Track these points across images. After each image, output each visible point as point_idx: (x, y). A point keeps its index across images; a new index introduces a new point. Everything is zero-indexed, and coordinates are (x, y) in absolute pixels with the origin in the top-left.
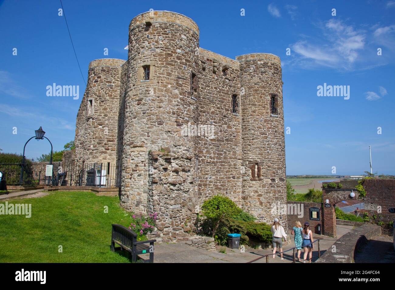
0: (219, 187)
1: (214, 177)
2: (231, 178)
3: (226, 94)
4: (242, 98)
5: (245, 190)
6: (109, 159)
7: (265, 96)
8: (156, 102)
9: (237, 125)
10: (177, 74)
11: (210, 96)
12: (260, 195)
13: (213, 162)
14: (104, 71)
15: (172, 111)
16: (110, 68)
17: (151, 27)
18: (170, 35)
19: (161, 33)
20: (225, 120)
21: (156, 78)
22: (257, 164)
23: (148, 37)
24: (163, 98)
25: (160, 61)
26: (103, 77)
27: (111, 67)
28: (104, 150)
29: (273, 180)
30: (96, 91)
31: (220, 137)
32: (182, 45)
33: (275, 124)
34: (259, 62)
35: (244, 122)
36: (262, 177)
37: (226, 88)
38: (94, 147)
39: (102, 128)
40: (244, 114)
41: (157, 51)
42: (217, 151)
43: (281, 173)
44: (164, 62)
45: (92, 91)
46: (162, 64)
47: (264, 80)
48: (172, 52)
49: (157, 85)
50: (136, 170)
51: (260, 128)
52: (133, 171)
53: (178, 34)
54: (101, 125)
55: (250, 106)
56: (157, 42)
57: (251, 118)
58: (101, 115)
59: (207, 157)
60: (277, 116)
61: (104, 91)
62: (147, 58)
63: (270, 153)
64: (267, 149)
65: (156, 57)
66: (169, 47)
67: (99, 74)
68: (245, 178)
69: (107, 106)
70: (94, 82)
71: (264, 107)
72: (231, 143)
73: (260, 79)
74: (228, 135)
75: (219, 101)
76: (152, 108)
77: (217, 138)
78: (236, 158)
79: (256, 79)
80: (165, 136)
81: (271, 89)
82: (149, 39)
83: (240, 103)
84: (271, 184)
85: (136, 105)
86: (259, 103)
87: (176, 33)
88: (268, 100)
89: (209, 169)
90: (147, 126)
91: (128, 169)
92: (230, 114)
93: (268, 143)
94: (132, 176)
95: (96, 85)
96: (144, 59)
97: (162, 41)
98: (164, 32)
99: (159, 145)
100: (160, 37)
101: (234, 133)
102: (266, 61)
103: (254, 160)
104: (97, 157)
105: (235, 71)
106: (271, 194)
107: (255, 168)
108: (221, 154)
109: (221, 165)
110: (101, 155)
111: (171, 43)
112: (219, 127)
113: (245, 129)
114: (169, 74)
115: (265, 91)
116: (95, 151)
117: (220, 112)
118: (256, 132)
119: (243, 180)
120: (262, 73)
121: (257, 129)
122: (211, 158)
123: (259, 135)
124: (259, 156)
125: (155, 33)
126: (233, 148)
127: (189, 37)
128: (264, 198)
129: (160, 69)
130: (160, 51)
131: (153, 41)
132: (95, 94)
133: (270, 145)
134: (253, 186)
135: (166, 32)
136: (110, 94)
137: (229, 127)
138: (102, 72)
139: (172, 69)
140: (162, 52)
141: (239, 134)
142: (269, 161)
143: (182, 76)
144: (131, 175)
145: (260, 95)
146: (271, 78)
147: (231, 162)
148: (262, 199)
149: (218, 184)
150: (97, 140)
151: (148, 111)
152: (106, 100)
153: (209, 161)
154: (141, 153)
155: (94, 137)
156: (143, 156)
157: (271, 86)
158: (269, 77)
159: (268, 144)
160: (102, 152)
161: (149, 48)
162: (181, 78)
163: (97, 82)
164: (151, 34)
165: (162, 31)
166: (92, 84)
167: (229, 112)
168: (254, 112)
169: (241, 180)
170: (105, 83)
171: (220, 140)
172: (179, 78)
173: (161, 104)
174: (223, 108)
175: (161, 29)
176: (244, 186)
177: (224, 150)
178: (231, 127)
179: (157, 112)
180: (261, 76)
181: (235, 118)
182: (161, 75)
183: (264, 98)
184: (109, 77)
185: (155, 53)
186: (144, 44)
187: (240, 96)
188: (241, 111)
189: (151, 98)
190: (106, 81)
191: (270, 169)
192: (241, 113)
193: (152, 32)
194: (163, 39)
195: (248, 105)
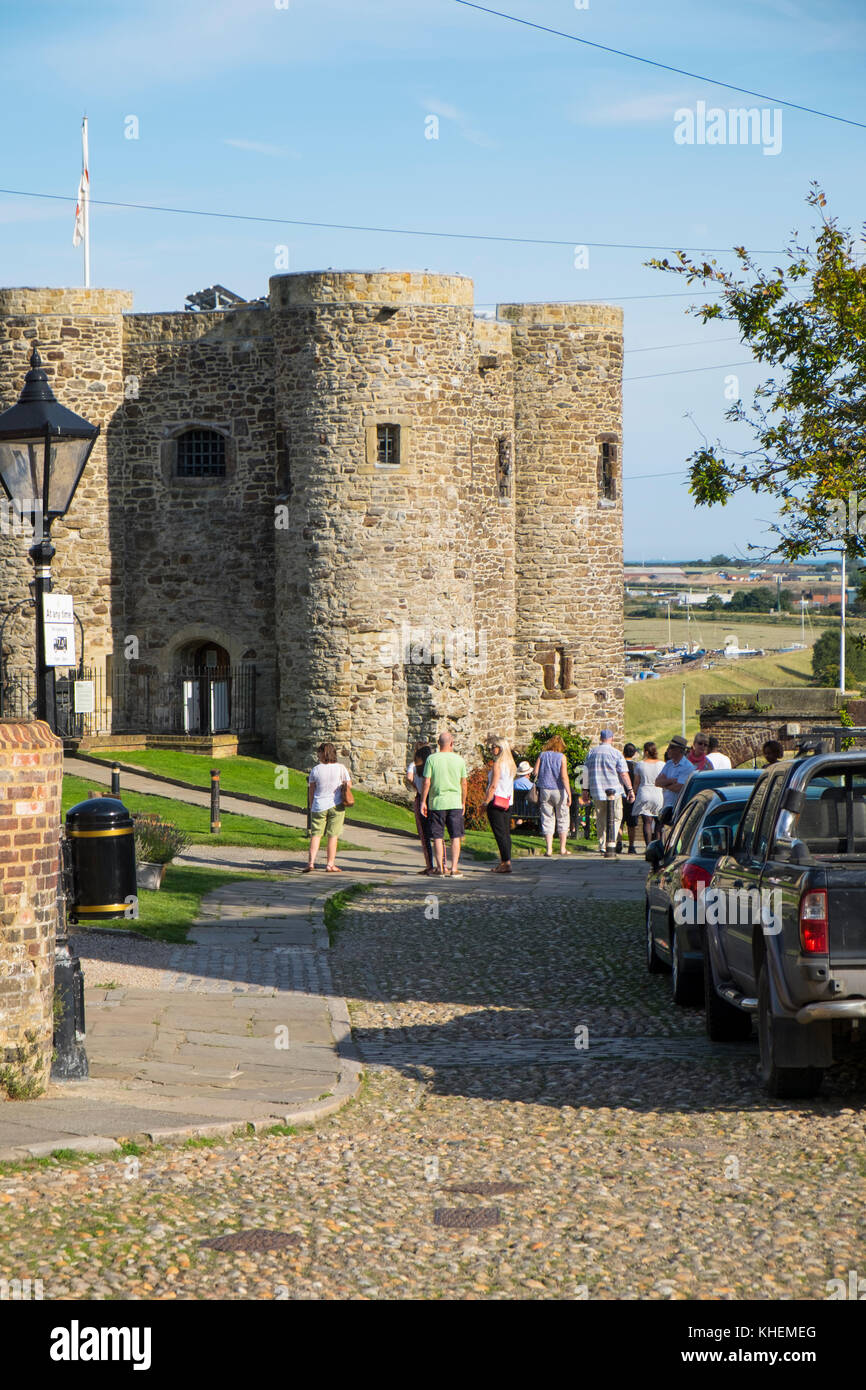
2: (497, 695)
3: (486, 441)
4: (520, 447)
5: (526, 727)
7: (586, 443)
8: (417, 522)
9: (507, 533)
10: (453, 445)
14: (74, 333)
15: (447, 543)
16: (90, 322)
17: (396, 317)
18: (440, 341)
19: (421, 334)
20: (484, 524)
21: (415, 459)
22: (559, 649)
23: (388, 344)
24: (432, 511)
25: (421, 414)
26: (70, 357)
27: (94, 320)
28: (93, 615)
29: (601, 696)
32: (460, 363)
33: (607, 529)
34: (573, 335)
35: (524, 522)
36: (573, 688)
37: (486, 423)
39: (81, 540)
40: (523, 496)
41: (412, 386)
43: (619, 676)
44: (429, 415)
46: (427, 422)
47: (586, 393)
48: (443, 386)
49: (418, 479)
50: (372, 689)
51: (570, 543)
52: (360, 689)
53: (454, 332)
54: (79, 529)
55: (543, 473)
56: (412, 360)
57: (546, 511)
60: (612, 503)
61: (78, 407)
62: (390, 405)
63: (594, 616)
64: (588, 606)
65: (410, 403)
66: (439, 374)
67: (53, 343)
68: (526, 691)
71: (582, 479)
72: (496, 590)
73: (575, 389)
74: (490, 567)
76: (408, 536)
78: (503, 635)
79: (563, 391)
81: (601, 420)
82: (393, 350)
83: (514, 462)
84: (595, 707)
85: (362, 527)
86: (569, 467)
87: (449, 331)
88: (595, 458)
90: (398, 581)
91: (342, 687)
92: (493, 502)
93: (590, 587)
94: (358, 703)
96: (379, 405)
97: (424, 358)
98: (427, 331)
100: (418, 345)
101: (499, 560)
102: (592, 329)
103: (553, 638)
107: (553, 662)
108: (479, 627)
111: (440, 362)
113: (527, 544)
114: (441, 448)
115: (585, 427)
118: (559, 556)
119: (518, 698)
120: (582, 369)
121: (561, 545)
123: (567, 563)
124: (567, 625)
125: (407, 334)
126: (500, 606)
129: (423, 436)
131: (402, 357)
133: (594, 594)
134: (550, 716)
135: (431, 331)
136: (97, 416)
137: (492, 544)
138: (66, 337)
139: (446, 432)
140: (425, 389)
141: (511, 560)
142: (592, 639)
143: (461, 449)
144: (356, 699)
145: (573, 440)
146: (604, 384)
150: (68, 583)
151: (397, 544)
155: (57, 570)
157: (602, 409)
158: (597, 383)
159: (590, 592)
161: (392, 376)
162: (460, 454)
164: (398, 336)
165: (422, 331)
167: (492, 497)
168: (555, 493)
169: (513, 697)
170: (80, 377)
172: (457, 454)
173: (430, 528)
175: (421, 324)
176: (521, 716)
177: (484, 614)
178: (496, 544)
179: (420, 546)
180: (577, 378)
181: (503, 512)
182: (424, 452)
183: (584, 450)
184: (92, 357)
185: (408, 392)
186: (377, 363)
187: (512, 441)
188: (514, 486)
189: (405, 512)
190: (85, 370)
191: (594, 664)
192: (513, 492)
193: (397, 330)
194: (426, 351)
195: (535, 469)
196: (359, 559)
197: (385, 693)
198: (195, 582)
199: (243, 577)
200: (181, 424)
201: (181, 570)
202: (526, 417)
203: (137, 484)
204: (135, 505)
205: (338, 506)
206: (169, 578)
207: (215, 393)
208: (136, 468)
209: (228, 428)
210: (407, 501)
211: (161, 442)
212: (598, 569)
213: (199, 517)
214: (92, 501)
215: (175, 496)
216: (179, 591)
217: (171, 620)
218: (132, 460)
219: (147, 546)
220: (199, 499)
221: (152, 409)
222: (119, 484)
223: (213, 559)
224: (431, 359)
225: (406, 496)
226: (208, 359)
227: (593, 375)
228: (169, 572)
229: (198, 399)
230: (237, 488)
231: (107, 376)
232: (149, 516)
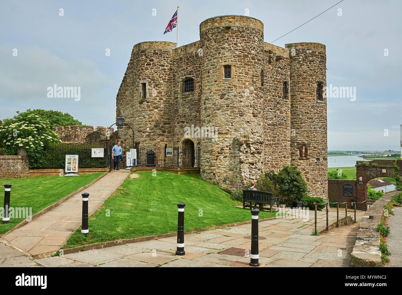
0: (274, 165)
1: (270, 157)
2: (283, 158)
3: (278, 82)
4: (292, 85)
6: (166, 141)
7: (313, 84)
8: (237, 97)
9: (287, 110)
10: (252, 73)
11: (268, 85)
12: (308, 173)
13: (270, 144)
14: (157, 54)
15: (249, 105)
16: (162, 51)
17: (230, 30)
18: (247, 39)
19: (239, 36)
20: (278, 106)
21: (237, 77)
22: (305, 145)
23: (228, 39)
24: (243, 94)
25: (239, 62)
26: (156, 60)
28: (161, 133)
29: (318, 159)
30: (150, 74)
31: (275, 122)
32: (255, 47)
33: (320, 109)
35: (293, 107)
36: (308, 157)
37: (279, 77)
38: (151, 130)
39: (158, 112)
40: (293, 100)
41: (236, 53)
42: (272, 135)
43: (324, 153)
44: (242, 62)
45: (144, 74)
46: (241, 64)
47: (312, 69)
48: (248, 53)
49: (238, 83)
50: (222, 153)
51: (308, 113)
52: (219, 153)
53: (252, 36)
54: (157, 108)
55: (299, 93)
56: (235, 44)
57: (300, 104)
58: (156, 99)
59: (265, 140)
60: (322, 102)
61: (157, 75)
62: (228, 59)
63: (316, 135)
64: (314, 132)
65: (235, 58)
66: (246, 49)
67: (151, 57)
68: (294, 158)
69: (162, 89)
70: (146, 65)
71: (312, 94)
72: (283, 126)
73: (308, 68)
74: (280, 119)
75: (274, 89)
76: (234, 102)
77: (273, 122)
78: (286, 140)
79: (305, 67)
80: (246, 126)
81: (318, 77)
82: (229, 41)
83: (290, 89)
84: (316, 163)
85: (219, 99)
86: (307, 91)
87: (250, 36)
88: (315, 88)
89: (267, 150)
90: (231, 117)
91: (213, 152)
92: (282, 100)
93: (314, 127)
94: (218, 158)
95: (149, 68)
96: (225, 59)
97: (240, 44)
98: (242, 35)
99: (241, 132)
100: (238, 40)
101: (284, 118)
102: (314, 50)
103: (302, 142)
104: (155, 140)
105: (285, 59)
106: (316, 172)
107: (303, 149)
108: (276, 137)
109: (276, 147)
110: (158, 138)
111: (247, 45)
112: (274, 113)
113: (294, 114)
114: (247, 73)
115: (312, 79)
116: (152, 134)
117: (274, 99)
118: (304, 117)
119: (291, 159)
120: (311, 61)
121: (305, 114)
122: (268, 140)
123: (307, 119)
124: (307, 138)
125: (234, 36)
126: (284, 131)
127: (260, 38)
128: (311, 175)
129: (240, 69)
130: (239, 53)
131: (232, 43)
132: (149, 77)
133: (315, 128)
134: (301, 165)
135: (243, 35)
136: (164, 77)
137: (281, 112)
138: (154, 55)
139: (249, 68)
140: (241, 54)
141: (288, 118)
142: (315, 142)
143: (256, 74)
144: (217, 156)
145: (308, 83)
146: (318, 66)
147: (282, 144)
148: (309, 176)
149: (273, 163)
150: (153, 123)
151: (231, 105)
152: (160, 84)
153: (267, 143)
154: (226, 139)
155: (151, 120)
156: (228, 141)
157: (318, 74)
158: (316, 66)
159: (314, 128)
160: (160, 135)
161: (229, 50)
162: (255, 76)
163: (150, 65)
164: (231, 36)
165: (239, 35)
166: (144, 67)
167: (281, 99)
168: (302, 98)
169: (290, 159)
170: (159, 66)
171: (275, 124)
173: (242, 100)
174: (276, 95)
175: (239, 32)
176: (292, 165)
177: (278, 134)
178: (283, 113)
179: (238, 105)
180: (309, 64)
181: (285, 104)
182: (240, 74)
183: (312, 86)
184: (162, 61)
185: (234, 55)
186: (224, 46)
187: (289, 83)
188: (290, 97)
189: (233, 94)
190: (159, 64)
191: (316, 149)
192: (290, 98)
193: (231, 35)
194: (241, 42)
195: (296, 91)
196: (218, 110)
197: (226, 155)
198: (187, 123)
199: (197, 121)
200: (184, 77)
201: (184, 120)
202: (294, 76)
203: (175, 96)
204: (175, 102)
205: (212, 93)
206: (181, 122)
207: (191, 67)
208: (175, 91)
209: (194, 76)
210: (234, 90)
211: (180, 83)
212: (317, 121)
213: (188, 104)
214: (162, 101)
215: (183, 98)
216: (183, 126)
217: (181, 134)
218: (174, 89)
219: (177, 113)
220: (188, 98)
221: (178, 74)
222: (171, 96)
223: (191, 116)
224: (243, 44)
225: (234, 89)
226: (190, 57)
227: (314, 63)
228: (181, 120)
229: (188, 69)
230: (196, 94)
231: (167, 66)
232: (177, 105)
